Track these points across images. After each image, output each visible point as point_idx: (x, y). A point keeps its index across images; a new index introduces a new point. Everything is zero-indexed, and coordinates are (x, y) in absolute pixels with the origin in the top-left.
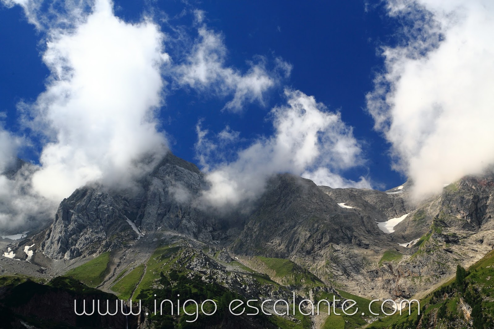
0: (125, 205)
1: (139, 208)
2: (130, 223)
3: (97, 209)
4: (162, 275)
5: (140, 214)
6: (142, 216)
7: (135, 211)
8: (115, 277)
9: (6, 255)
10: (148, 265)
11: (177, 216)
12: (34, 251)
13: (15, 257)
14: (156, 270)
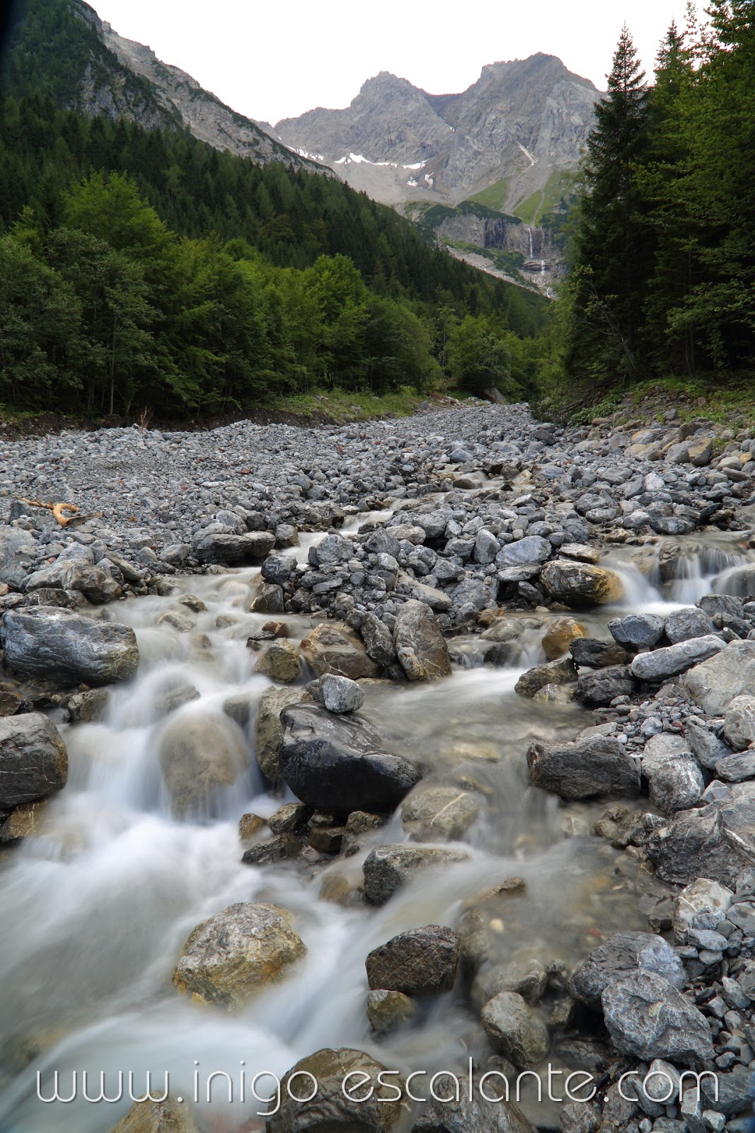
0: (518, 130)
1: (531, 133)
2: (523, 148)
3: (491, 135)
4: (562, 200)
5: (532, 138)
6: (535, 142)
7: (527, 136)
8: (514, 203)
9: (410, 183)
10: (545, 191)
11: (571, 140)
12: (434, 179)
13: (418, 186)
14: (555, 195)
